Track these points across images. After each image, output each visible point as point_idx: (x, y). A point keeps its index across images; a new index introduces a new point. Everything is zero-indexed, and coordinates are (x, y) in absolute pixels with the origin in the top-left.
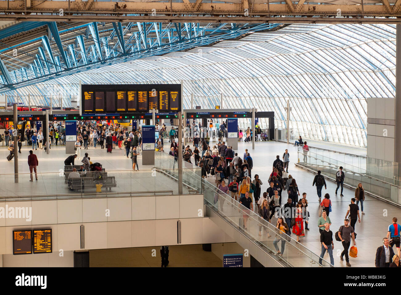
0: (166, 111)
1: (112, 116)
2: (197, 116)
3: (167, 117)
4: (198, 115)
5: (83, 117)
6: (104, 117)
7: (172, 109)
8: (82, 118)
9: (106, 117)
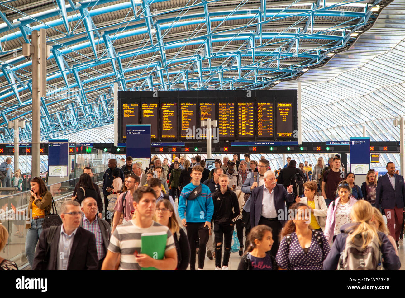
0: (270, 139)
1: (172, 147)
2: (328, 149)
3: (271, 149)
4: (329, 146)
5: (120, 148)
6: (157, 149)
7: (281, 135)
8: (118, 150)
9: (161, 150)
